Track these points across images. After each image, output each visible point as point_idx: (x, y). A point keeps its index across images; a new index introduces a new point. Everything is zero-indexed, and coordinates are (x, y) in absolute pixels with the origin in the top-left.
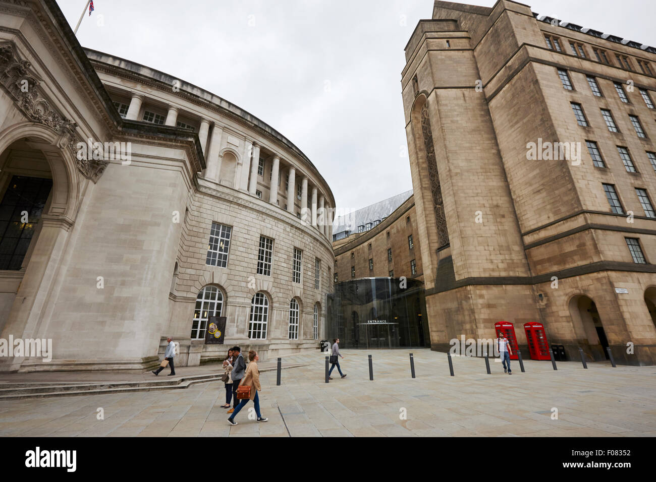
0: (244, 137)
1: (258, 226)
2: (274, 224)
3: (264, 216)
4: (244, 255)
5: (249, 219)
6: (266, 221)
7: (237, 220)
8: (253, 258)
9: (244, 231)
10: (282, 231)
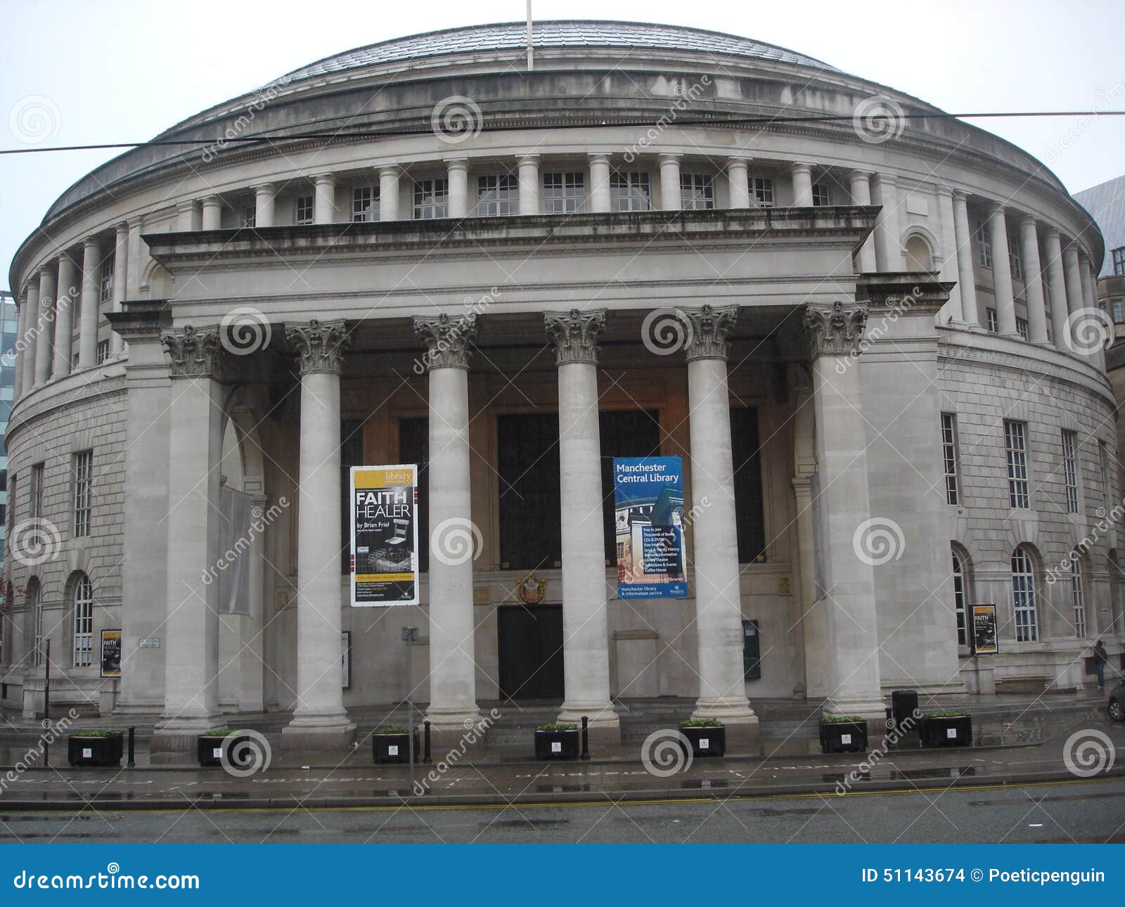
0: (933, 187)
1: (996, 401)
2: (1020, 385)
3: (1003, 374)
4: (985, 472)
5: (981, 389)
6: (1009, 384)
7: (961, 397)
8: (999, 476)
9: (975, 419)
10: (1036, 398)
